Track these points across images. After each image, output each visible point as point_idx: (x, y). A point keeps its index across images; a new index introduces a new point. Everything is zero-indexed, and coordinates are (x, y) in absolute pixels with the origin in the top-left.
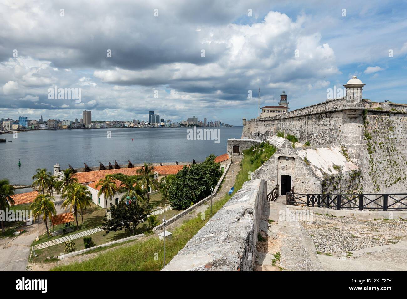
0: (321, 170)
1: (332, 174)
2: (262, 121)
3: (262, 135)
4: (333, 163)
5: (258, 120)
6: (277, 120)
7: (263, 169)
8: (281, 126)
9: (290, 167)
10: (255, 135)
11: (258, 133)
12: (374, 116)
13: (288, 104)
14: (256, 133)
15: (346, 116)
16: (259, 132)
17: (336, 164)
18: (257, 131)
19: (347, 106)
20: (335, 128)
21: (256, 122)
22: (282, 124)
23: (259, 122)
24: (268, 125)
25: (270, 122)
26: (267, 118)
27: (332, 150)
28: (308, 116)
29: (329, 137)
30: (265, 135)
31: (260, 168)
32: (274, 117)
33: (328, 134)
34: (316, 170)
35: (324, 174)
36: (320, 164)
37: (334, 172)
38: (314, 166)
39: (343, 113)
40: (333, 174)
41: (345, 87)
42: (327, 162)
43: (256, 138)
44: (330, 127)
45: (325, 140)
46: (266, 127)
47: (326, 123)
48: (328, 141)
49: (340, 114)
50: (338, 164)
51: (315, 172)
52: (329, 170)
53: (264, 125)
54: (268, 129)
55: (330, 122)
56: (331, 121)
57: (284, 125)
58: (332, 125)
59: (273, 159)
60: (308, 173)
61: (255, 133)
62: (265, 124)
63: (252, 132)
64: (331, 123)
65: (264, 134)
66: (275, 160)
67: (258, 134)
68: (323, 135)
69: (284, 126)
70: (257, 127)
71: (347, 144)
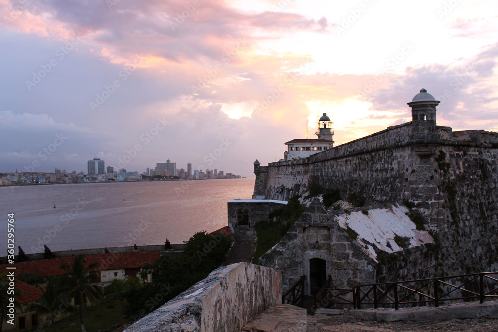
0: (374, 246)
1: (393, 252)
2: (288, 166)
3: (289, 190)
4: (395, 234)
5: (281, 164)
6: (312, 163)
7: (278, 250)
8: (319, 174)
9: (323, 244)
10: (276, 191)
11: (281, 188)
12: (457, 153)
13: (333, 134)
14: (278, 188)
15: (414, 153)
16: (283, 185)
17: (399, 234)
18: (279, 184)
19: (414, 138)
20: (399, 175)
21: (277, 169)
22: (321, 169)
23: (283, 167)
24: (299, 173)
25: (301, 167)
26: (295, 160)
27: (393, 212)
28: (359, 156)
29: (392, 189)
30: (294, 192)
31: (273, 248)
32: (307, 158)
33: (390, 186)
34: (366, 248)
35: (380, 253)
36: (373, 236)
37: (397, 248)
38: (363, 240)
39: (410, 149)
40: (394, 253)
41: (410, 106)
42: (385, 233)
43: (278, 197)
44: (392, 173)
45: (386, 196)
46: (295, 176)
47: (386, 165)
48: (390, 198)
49: (406, 152)
50: (401, 234)
51: (364, 249)
52: (389, 245)
54: (298, 180)
55: (391, 164)
56: (393, 164)
57: (323, 173)
58: (395, 169)
59: (294, 233)
60: (352, 252)
61: (276, 187)
62: (293, 171)
63: (271, 187)
64: (393, 166)
65: (292, 189)
66: (297, 233)
67: (282, 189)
68: (382, 187)
69: (323, 174)
70: (279, 178)
71: (417, 200)
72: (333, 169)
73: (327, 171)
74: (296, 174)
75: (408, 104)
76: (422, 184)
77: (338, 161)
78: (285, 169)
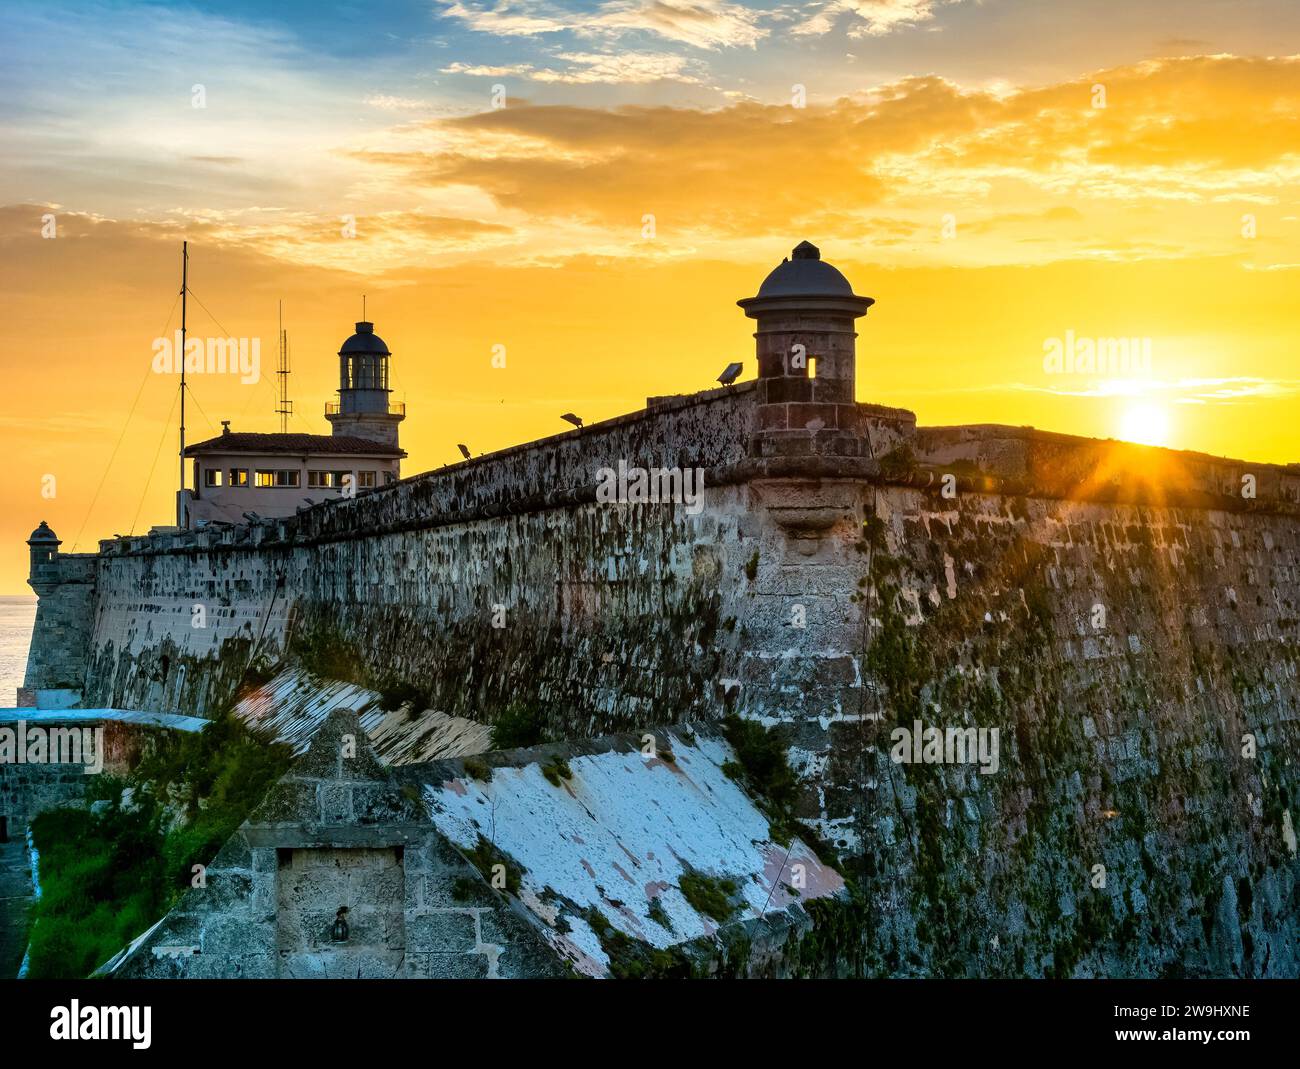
0: (598, 923)
1: (673, 942)
2: (193, 554)
3: (196, 667)
4: (683, 862)
5: (159, 546)
6: (305, 545)
7: (158, 951)
8: (341, 596)
9: (373, 919)
10: (134, 668)
11: (158, 654)
12: (933, 516)
13: (401, 418)
14: (146, 653)
15: (762, 515)
16: (167, 644)
17: (698, 865)
18: (150, 634)
19: (766, 450)
20: (700, 605)
21: (139, 566)
22: (350, 574)
23: (168, 559)
24: (243, 586)
25: (257, 563)
26: (228, 527)
27: (675, 769)
28: (524, 520)
29: (667, 667)
30: (219, 672)
31: (137, 943)
32: (284, 522)
33: (658, 652)
34: (563, 927)
35: (621, 948)
36: (592, 874)
37: (690, 924)
38: (548, 895)
39: (745, 498)
40: (681, 945)
41: (749, 315)
42: (642, 858)
43: (143, 695)
44: (669, 599)
45: (640, 693)
46: (227, 602)
47: (643, 565)
48: (657, 703)
49: (729, 506)
50: (709, 863)
51: (553, 937)
52: (657, 914)
53: (211, 585)
54: (240, 619)
55: (665, 559)
56: (673, 556)
57: (358, 589)
58: (679, 580)
59: (237, 870)
60: (502, 950)
61: (135, 652)
62: (216, 580)
63: (109, 649)
64: (673, 566)
65: (209, 663)
66: (253, 873)
67: (165, 661)
68: (624, 656)
69: (359, 596)
70: (150, 608)
71: (773, 714)
72: (406, 575)
73: (375, 580)
74: (228, 591)
75: (741, 303)
76: (792, 645)
77: (426, 536)
78: (180, 568)
